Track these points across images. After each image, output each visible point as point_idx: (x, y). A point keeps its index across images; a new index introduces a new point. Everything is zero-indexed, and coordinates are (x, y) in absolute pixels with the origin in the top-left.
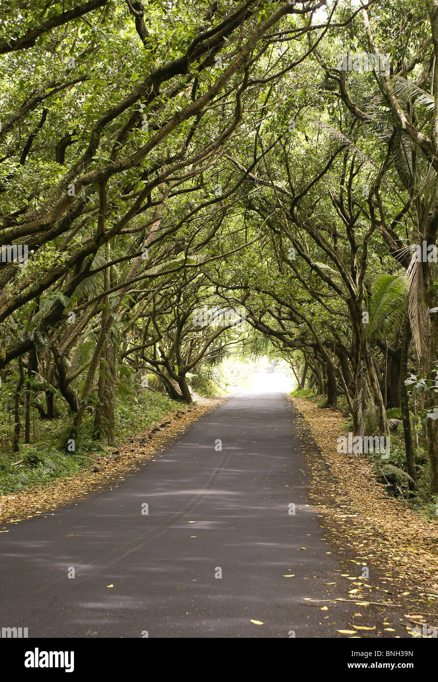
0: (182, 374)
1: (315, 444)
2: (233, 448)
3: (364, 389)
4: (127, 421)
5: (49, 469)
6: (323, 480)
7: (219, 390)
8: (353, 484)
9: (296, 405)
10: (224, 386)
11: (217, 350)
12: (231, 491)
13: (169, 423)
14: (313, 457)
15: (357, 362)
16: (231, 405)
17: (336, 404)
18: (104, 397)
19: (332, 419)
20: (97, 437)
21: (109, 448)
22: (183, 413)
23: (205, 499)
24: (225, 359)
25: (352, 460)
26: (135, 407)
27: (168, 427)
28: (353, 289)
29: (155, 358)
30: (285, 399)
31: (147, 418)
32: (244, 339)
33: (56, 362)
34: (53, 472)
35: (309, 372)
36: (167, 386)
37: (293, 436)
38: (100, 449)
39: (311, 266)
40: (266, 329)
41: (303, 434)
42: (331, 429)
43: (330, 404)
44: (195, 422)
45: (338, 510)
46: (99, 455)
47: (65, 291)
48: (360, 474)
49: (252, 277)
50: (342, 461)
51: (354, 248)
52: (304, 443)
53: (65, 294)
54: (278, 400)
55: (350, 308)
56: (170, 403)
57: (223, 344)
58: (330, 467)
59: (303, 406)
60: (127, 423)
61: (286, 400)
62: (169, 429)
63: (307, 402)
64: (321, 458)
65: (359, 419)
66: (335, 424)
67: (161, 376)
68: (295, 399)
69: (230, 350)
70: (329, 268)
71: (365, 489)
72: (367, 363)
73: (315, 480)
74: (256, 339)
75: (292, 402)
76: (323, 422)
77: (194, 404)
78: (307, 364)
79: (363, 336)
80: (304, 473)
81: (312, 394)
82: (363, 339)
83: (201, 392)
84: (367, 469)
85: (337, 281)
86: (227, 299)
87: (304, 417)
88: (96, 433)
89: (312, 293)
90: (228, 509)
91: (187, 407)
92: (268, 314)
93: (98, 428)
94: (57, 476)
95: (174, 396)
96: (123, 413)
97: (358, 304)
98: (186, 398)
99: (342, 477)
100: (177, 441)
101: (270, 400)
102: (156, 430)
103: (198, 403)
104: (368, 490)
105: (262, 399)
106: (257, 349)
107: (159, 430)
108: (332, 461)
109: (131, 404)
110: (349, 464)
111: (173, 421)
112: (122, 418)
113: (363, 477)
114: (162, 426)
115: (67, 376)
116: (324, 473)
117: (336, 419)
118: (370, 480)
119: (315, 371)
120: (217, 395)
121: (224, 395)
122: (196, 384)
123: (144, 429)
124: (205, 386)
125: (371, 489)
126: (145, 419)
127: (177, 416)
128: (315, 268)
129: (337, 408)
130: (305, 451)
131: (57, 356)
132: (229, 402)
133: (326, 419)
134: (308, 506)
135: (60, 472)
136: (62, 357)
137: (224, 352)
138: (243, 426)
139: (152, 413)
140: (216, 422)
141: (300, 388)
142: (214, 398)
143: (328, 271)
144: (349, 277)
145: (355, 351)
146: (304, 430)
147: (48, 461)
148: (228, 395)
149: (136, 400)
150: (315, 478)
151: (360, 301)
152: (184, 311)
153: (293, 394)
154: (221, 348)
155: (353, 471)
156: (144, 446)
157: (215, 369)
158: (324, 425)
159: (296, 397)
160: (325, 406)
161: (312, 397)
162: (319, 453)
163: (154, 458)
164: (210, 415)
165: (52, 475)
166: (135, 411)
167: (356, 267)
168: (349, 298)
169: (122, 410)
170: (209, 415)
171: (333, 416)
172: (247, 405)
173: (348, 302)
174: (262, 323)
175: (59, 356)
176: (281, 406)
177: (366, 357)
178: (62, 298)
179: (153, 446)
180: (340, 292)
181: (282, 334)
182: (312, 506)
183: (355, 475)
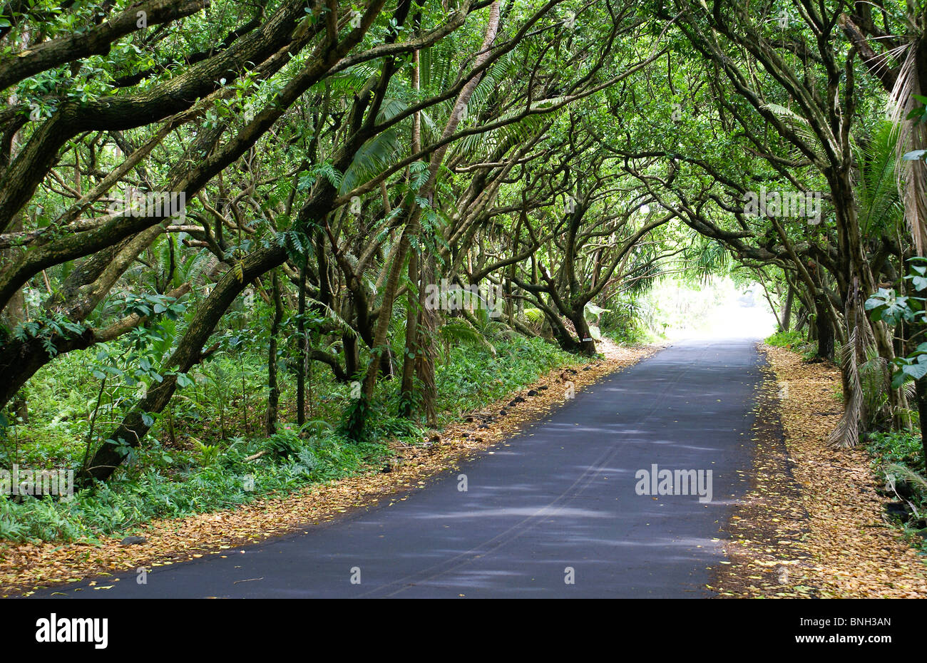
0: (579, 307)
1: (780, 425)
2: (634, 432)
3: (861, 327)
4: (471, 385)
5: (302, 468)
6: (773, 490)
7: (649, 333)
8: (828, 499)
9: (771, 360)
10: (660, 328)
11: (643, 268)
12: (597, 509)
13: (545, 388)
14: (769, 449)
15: (848, 280)
16: (663, 358)
17: (833, 356)
18: (415, 344)
19: (824, 382)
20: (406, 412)
21: (426, 430)
22: (575, 372)
23: (540, 525)
24: (656, 283)
25: (837, 454)
26: (491, 362)
27: (541, 395)
28: (833, 149)
29: (534, 281)
30: (755, 349)
31: (507, 381)
32: (685, 249)
33: (349, 286)
34: (307, 473)
35: (796, 302)
36: (555, 327)
37: (745, 411)
38: (408, 433)
39: (760, 110)
40: (708, 229)
41: (765, 408)
42: (817, 399)
43: (823, 355)
44: (588, 387)
45: (769, 551)
46: (404, 443)
47: (336, 162)
48: (849, 479)
49: (671, 135)
50: (820, 455)
51: (834, 78)
52: (760, 423)
53: (337, 167)
54: (744, 350)
55: (831, 183)
56: (557, 355)
57: (653, 257)
58: (793, 466)
59: (782, 359)
60: (472, 389)
61: (757, 350)
62: (542, 398)
63: (791, 354)
64: (783, 449)
65: (852, 380)
66: (825, 390)
67: (546, 310)
68: (771, 349)
69: (664, 268)
70: (791, 113)
71: (849, 507)
72: (863, 281)
73: (759, 490)
74: (706, 248)
75: (766, 354)
76: (806, 387)
77: (599, 357)
78: (792, 291)
79: (854, 233)
80: (743, 478)
81: (799, 340)
82: (855, 238)
83: (618, 339)
84: (861, 470)
85: (808, 136)
86: (642, 179)
87: (775, 379)
88: (403, 406)
89: (774, 163)
90: (566, 544)
91: (586, 362)
92: (711, 203)
93: (406, 397)
94: (315, 479)
95: (567, 344)
96: (467, 371)
97: (842, 176)
98: (585, 348)
99: (811, 485)
100: (546, 419)
101: (729, 350)
102: (519, 400)
103: (607, 356)
104: (853, 510)
105: (717, 349)
106: (707, 266)
107: (523, 400)
108: (801, 456)
109: (485, 358)
110: (831, 460)
111: (555, 386)
112: (465, 379)
113: (853, 486)
114: (531, 394)
115: (370, 309)
116: (780, 476)
117: (830, 382)
118: (862, 491)
119: (803, 301)
120: (645, 343)
121: (658, 342)
122: (607, 325)
123: (498, 399)
124: (624, 328)
125: (859, 508)
126: (504, 382)
127: (562, 376)
128: (768, 115)
129: (834, 364)
130: (757, 436)
131: (350, 277)
132: (660, 355)
133: (813, 382)
134: (716, 540)
135: (323, 471)
136: (359, 278)
137: (654, 271)
138: (667, 395)
139: (517, 373)
140: (621, 387)
141: (780, 331)
142: (638, 348)
143: (789, 120)
144: (827, 128)
145: (843, 260)
146: (768, 401)
147: (305, 454)
148: (665, 343)
149: (493, 350)
150: (759, 486)
151: (845, 170)
152: (579, 201)
153: (769, 340)
154: (649, 265)
155: (835, 473)
156: (486, 427)
157: (642, 300)
158: (806, 392)
159: (773, 344)
160: (815, 360)
161: (799, 345)
162: (783, 442)
163: (492, 449)
164: (621, 376)
165: (306, 479)
166: (490, 369)
167: (837, 110)
168: (828, 166)
169: (466, 366)
170: (617, 374)
171: (825, 377)
172: (690, 359)
173: (828, 172)
174: (702, 219)
175: (353, 276)
176: (746, 361)
177: (861, 271)
178: (332, 174)
179: (502, 428)
180: (812, 156)
181: (736, 236)
182: (724, 542)
183: (839, 480)
